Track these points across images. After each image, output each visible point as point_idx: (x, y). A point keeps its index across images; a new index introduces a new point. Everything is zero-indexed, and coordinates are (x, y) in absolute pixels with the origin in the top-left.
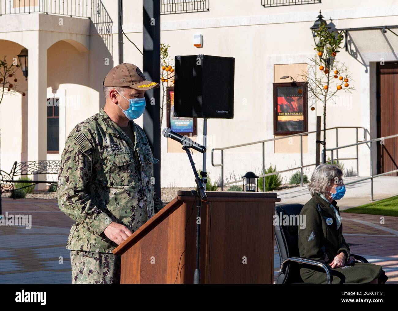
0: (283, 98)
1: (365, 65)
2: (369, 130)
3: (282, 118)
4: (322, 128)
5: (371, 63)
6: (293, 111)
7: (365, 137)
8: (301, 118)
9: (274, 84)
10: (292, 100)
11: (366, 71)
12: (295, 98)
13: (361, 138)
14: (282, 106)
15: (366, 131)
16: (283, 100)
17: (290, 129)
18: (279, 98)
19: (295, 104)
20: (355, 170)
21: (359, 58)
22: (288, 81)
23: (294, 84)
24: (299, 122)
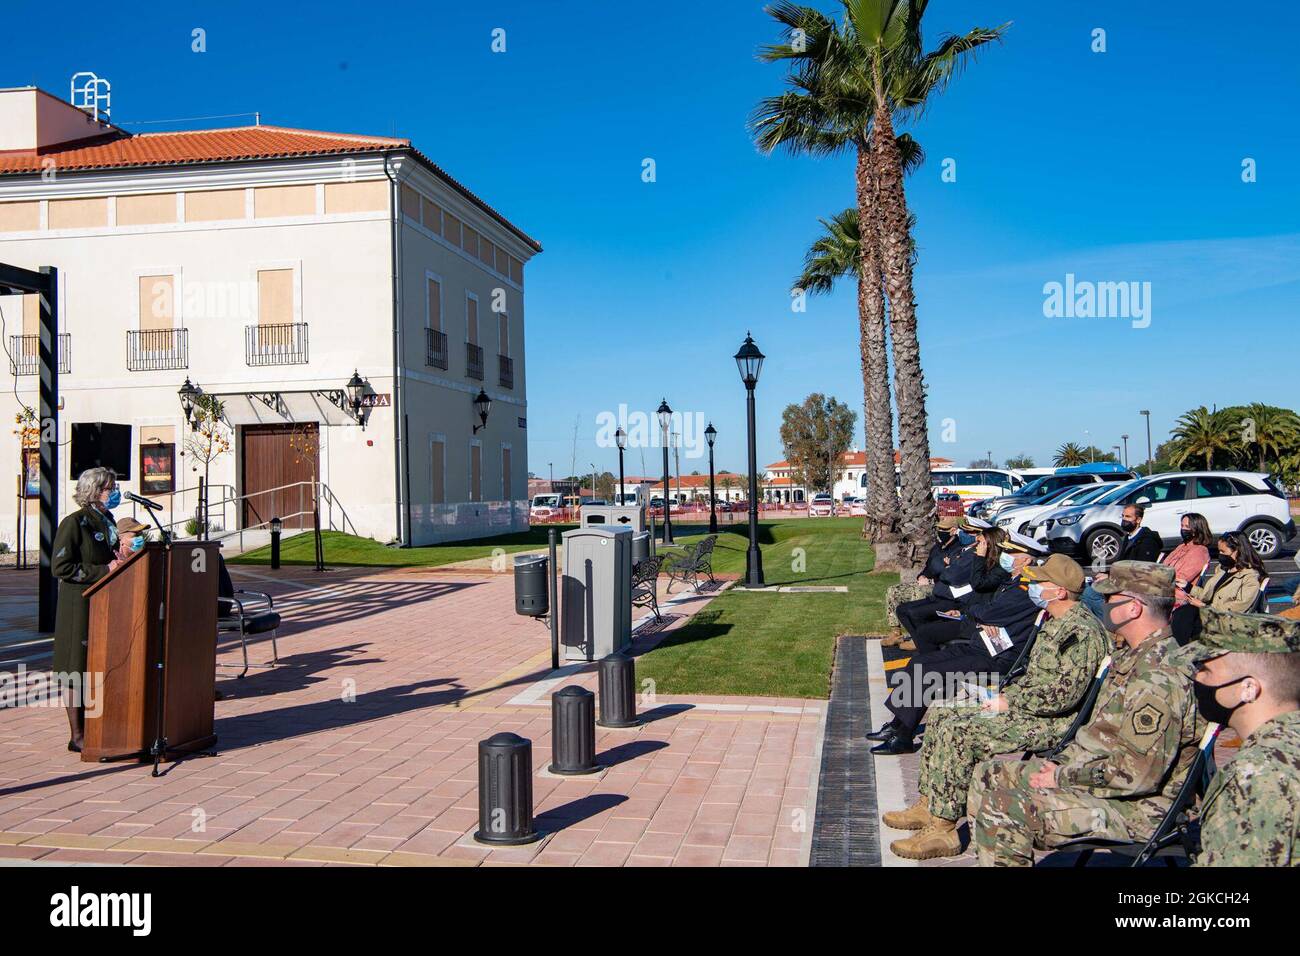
0: (150, 459)
1: (230, 427)
2: (235, 488)
3: (149, 478)
4: (205, 484)
5: (236, 425)
6: (161, 471)
7: (231, 494)
8: (169, 478)
9: (141, 445)
10: (160, 461)
11: (232, 433)
12: (162, 459)
13: (228, 495)
14: (148, 466)
15: (232, 488)
16: (149, 461)
17: (157, 488)
18: (146, 459)
19: (162, 465)
20: (222, 525)
21: (225, 421)
22: (156, 442)
23: (161, 446)
24: (166, 482)
